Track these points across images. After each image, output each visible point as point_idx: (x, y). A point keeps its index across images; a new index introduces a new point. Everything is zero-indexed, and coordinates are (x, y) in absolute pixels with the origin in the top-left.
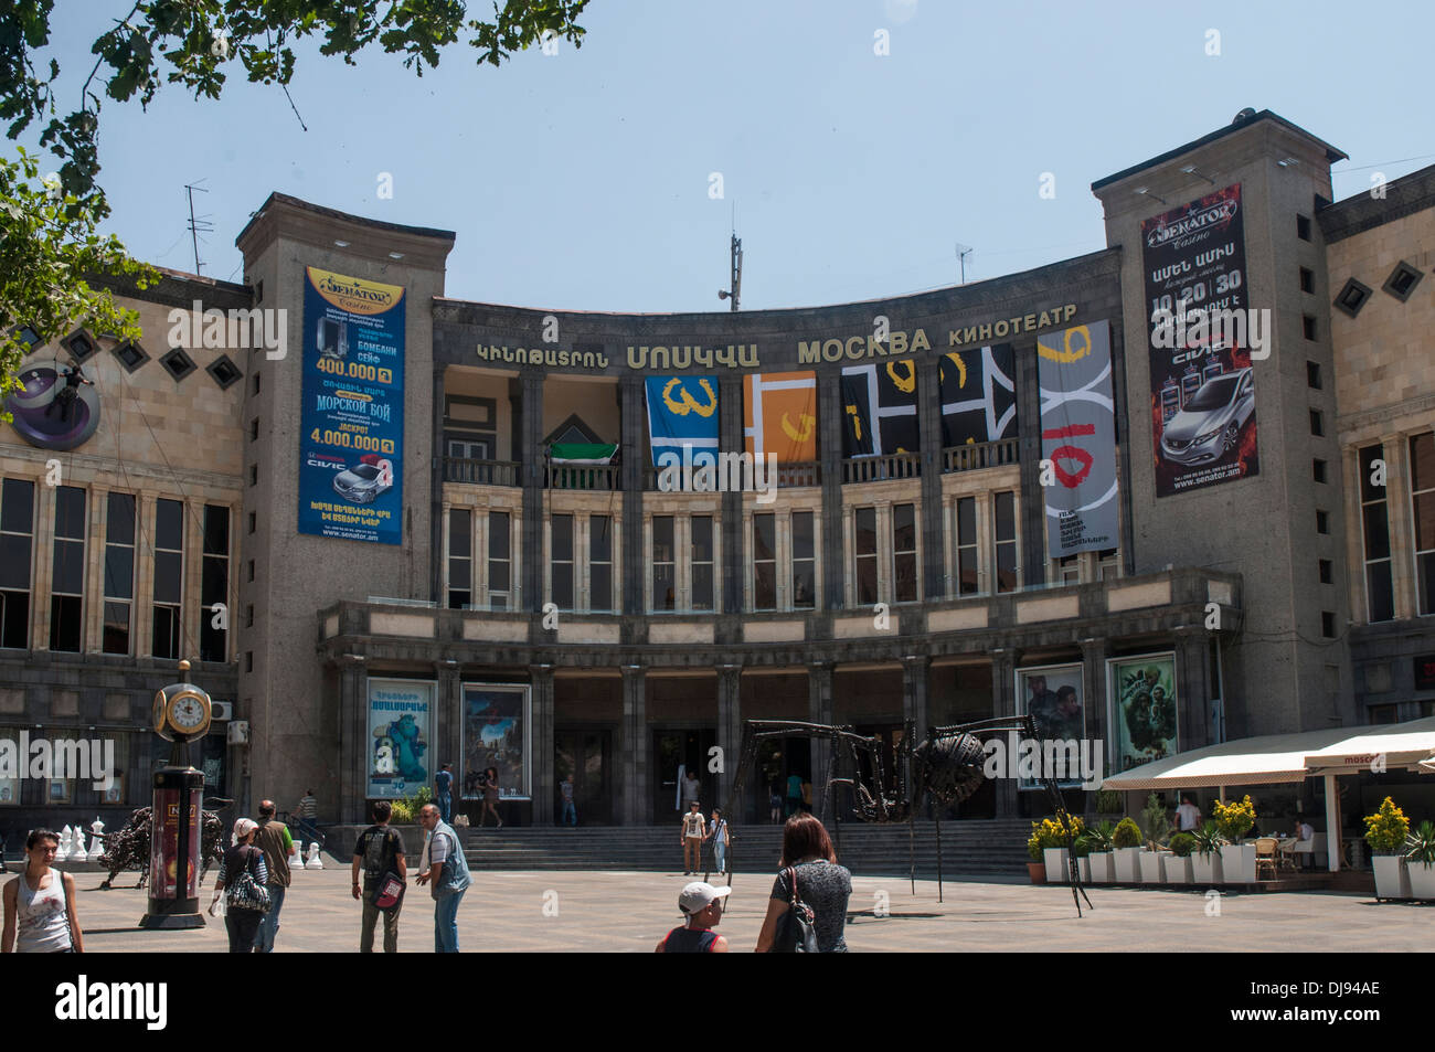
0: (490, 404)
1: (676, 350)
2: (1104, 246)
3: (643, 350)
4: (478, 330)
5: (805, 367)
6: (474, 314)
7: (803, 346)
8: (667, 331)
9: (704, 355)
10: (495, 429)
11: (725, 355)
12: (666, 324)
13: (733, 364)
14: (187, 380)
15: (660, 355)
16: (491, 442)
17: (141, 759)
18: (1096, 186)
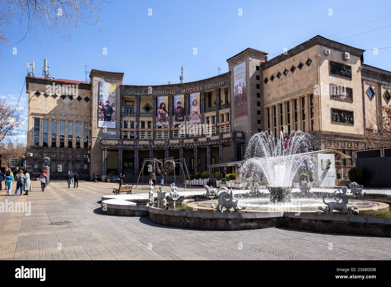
0: (133, 102)
1: (162, 91)
2: (228, 72)
3: (156, 92)
4: (128, 90)
5: (183, 94)
6: (127, 87)
7: (182, 90)
8: (160, 88)
9: (166, 92)
10: (134, 106)
11: (170, 92)
12: (160, 87)
13: (171, 94)
14: (81, 101)
15: (159, 93)
16: (133, 108)
17: (74, 165)
18: (227, 60)
